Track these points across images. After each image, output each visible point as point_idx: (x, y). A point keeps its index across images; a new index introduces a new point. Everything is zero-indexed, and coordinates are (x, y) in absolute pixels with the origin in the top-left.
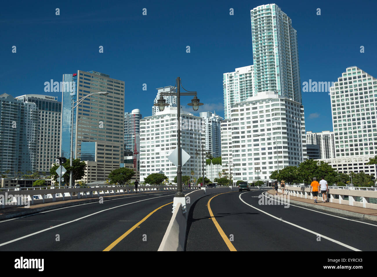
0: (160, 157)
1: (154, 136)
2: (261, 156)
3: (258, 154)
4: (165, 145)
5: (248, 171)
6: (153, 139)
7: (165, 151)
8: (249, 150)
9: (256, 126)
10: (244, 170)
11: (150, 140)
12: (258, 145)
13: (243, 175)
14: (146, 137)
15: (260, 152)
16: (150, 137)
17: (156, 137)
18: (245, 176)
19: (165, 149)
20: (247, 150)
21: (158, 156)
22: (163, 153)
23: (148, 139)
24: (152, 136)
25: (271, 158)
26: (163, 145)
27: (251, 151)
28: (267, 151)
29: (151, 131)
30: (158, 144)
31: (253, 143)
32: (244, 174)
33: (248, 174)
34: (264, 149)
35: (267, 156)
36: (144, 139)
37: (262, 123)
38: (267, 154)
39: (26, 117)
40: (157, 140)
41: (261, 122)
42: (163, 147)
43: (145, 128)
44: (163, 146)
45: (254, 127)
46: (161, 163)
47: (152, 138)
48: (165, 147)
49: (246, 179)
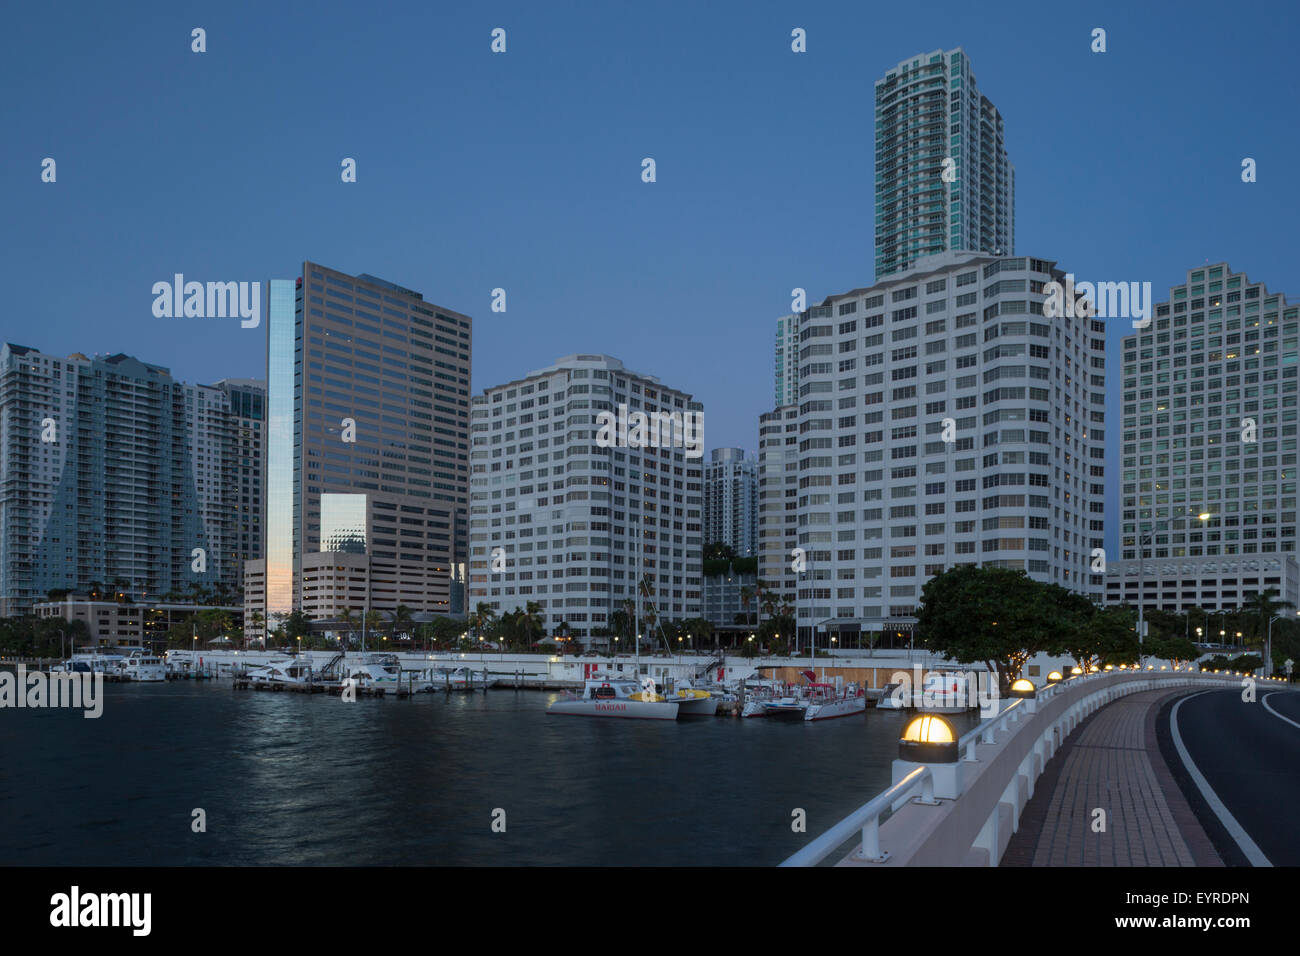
0: (535, 532)
1: (516, 457)
2: (922, 519)
3: (910, 511)
4: (551, 486)
5: (860, 583)
6: (511, 466)
7: (552, 507)
8: (869, 495)
9: (909, 392)
10: (846, 577)
11: (503, 472)
12: (911, 472)
13: (840, 596)
14: (489, 461)
15: (921, 500)
16: (503, 459)
17: (521, 460)
18: (846, 603)
19: (551, 501)
20: (860, 497)
21: (526, 526)
22: (542, 517)
23: (496, 467)
24: (510, 457)
25: (966, 527)
26: (543, 488)
27: (879, 497)
28: (951, 497)
29: (507, 440)
30: (527, 483)
31: (888, 464)
32: (842, 593)
33: (859, 593)
34: (936, 488)
35: (951, 517)
36: (482, 468)
37: (936, 377)
38: (950, 508)
39: (189, 428)
40: (526, 468)
41: (929, 371)
42: (543, 495)
43: (486, 429)
44: (543, 490)
45: (899, 394)
46: (536, 553)
47: (509, 465)
48: (551, 493)
49: (852, 615)
